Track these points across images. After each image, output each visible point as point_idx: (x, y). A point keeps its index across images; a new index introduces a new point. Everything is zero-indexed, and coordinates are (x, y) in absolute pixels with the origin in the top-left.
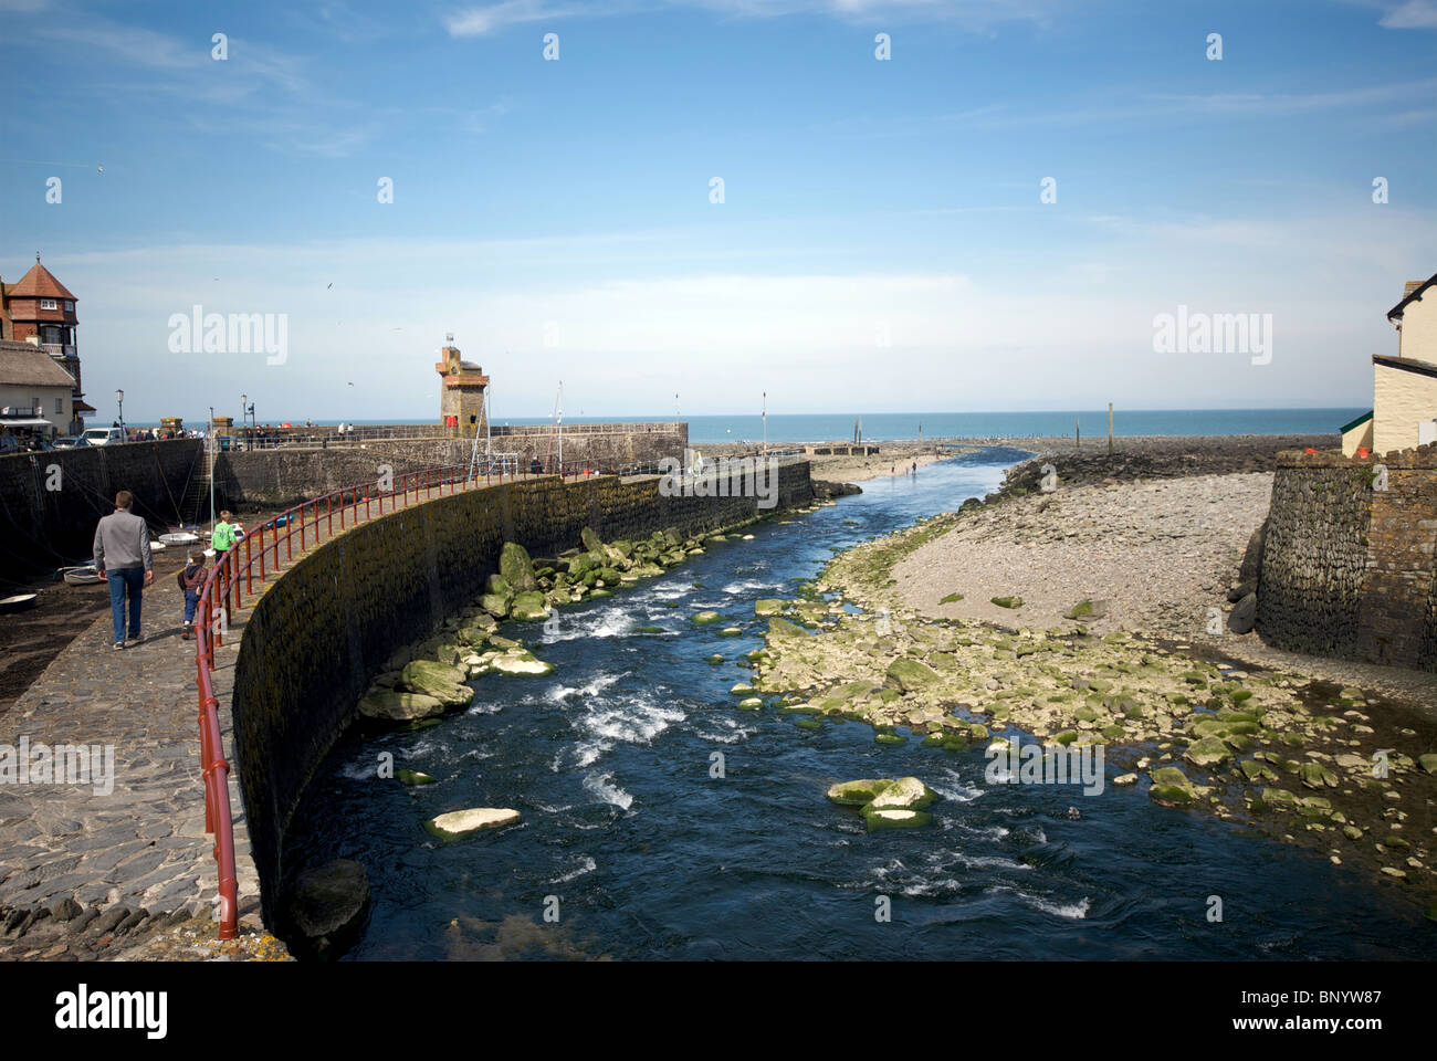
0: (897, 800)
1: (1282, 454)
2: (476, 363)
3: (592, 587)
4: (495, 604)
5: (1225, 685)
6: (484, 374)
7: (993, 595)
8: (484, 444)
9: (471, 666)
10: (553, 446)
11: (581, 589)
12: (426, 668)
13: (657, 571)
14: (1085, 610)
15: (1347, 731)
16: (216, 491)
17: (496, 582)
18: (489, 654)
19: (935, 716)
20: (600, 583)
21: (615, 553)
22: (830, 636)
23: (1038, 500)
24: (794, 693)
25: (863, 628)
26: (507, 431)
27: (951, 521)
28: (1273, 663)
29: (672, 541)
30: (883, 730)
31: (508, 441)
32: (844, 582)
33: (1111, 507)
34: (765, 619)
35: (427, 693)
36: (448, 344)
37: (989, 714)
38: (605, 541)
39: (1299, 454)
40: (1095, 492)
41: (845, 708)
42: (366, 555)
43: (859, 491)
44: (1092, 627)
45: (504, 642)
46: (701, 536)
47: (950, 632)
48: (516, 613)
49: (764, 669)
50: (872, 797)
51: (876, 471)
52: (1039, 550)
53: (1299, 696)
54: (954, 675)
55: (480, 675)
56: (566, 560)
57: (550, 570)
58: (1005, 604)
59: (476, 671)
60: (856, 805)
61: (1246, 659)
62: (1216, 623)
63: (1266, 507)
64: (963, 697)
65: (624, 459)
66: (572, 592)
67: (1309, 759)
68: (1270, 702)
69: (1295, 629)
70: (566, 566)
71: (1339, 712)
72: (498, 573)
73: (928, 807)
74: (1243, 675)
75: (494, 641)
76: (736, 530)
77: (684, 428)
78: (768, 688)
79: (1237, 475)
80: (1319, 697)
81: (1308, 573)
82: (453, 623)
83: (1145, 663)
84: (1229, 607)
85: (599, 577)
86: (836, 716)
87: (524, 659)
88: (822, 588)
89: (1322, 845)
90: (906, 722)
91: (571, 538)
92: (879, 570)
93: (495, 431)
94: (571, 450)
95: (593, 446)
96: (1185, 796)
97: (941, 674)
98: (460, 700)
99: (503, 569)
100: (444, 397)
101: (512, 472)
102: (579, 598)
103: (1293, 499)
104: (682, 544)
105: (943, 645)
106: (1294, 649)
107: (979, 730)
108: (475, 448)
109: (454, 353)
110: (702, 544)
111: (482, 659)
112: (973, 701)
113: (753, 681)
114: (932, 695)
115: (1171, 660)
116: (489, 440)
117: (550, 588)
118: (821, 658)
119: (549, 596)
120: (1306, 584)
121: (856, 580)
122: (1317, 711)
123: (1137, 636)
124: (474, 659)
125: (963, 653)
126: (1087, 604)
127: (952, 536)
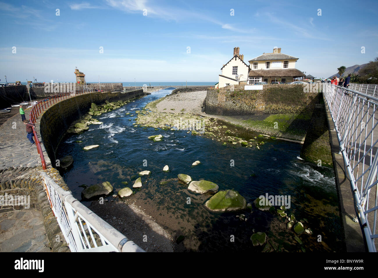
0: (158, 138)
1: (208, 88)
2: (82, 72)
3: (108, 110)
4: (91, 113)
5: (201, 119)
6: (84, 74)
7: (171, 108)
8: (86, 87)
9: (88, 123)
10: (99, 87)
11: (106, 110)
12: (79, 124)
13: (119, 107)
14: (183, 110)
15: (215, 124)
16: (31, 95)
17: (91, 110)
18: (91, 121)
19: (163, 126)
20: (110, 109)
21: (112, 104)
22: (147, 115)
23: (177, 95)
24: (142, 124)
25: (152, 114)
26: (90, 84)
27: (165, 98)
28: (207, 116)
29: (121, 102)
30: (156, 128)
31: (90, 86)
32: (149, 108)
33: (186, 96)
34: (137, 114)
35: (80, 128)
36: (76, 68)
37: (171, 125)
38: (110, 102)
39: (210, 88)
40: (184, 94)
41: (150, 126)
42: (64, 106)
43: (151, 94)
44: (184, 112)
45: (93, 119)
46: (126, 101)
47: (165, 114)
48: (95, 114)
49: (137, 121)
50: (155, 138)
51: (153, 91)
52: (177, 102)
53: (209, 120)
54: (165, 120)
55: (90, 125)
56: (103, 106)
57: (100, 107)
58: (172, 110)
59: (89, 124)
60: (152, 139)
61: (203, 116)
62: (200, 111)
63: (206, 95)
64: (167, 123)
65: (112, 89)
66: (105, 111)
67: (210, 128)
68: (206, 121)
69: (209, 111)
70: (103, 107)
71: (214, 122)
72: (91, 108)
73: (163, 138)
74: (203, 118)
75: (92, 119)
76: (132, 100)
77: (122, 84)
78: (138, 124)
79: (203, 91)
80: (212, 120)
81: (211, 104)
82: (83, 117)
83: (191, 117)
84: (202, 109)
85: (109, 108)
86: (149, 127)
87: (97, 122)
88: (146, 109)
89: (211, 138)
90: (159, 127)
91: (104, 102)
92: (154, 105)
93: (87, 84)
94: (102, 88)
95: (106, 87)
96: (196, 134)
97: (164, 120)
98: (86, 129)
99: (92, 107)
100: (77, 78)
101: (91, 91)
102: (106, 112)
103: (209, 94)
104: (123, 103)
105: (164, 116)
106: (209, 114)
107: (169, 127)
108: (84, 87)
109: (77, 70)
110: (126, 102)
111: (90, 122)
112: (168, 123)
113: (136, 123)
114: (163, 123)
115: (194, 116)
116: (87, 86)
117: (101, 110)
118: (146, 119)
119: (101, 112)
120: (211, 105)
121: (151, 107)
122: (211, 122)
123: (190, 113)
124: (88, 122)
125: (167, 117)
126: (183, 109)
127: (165, 100)
